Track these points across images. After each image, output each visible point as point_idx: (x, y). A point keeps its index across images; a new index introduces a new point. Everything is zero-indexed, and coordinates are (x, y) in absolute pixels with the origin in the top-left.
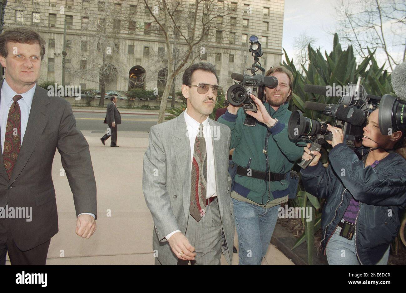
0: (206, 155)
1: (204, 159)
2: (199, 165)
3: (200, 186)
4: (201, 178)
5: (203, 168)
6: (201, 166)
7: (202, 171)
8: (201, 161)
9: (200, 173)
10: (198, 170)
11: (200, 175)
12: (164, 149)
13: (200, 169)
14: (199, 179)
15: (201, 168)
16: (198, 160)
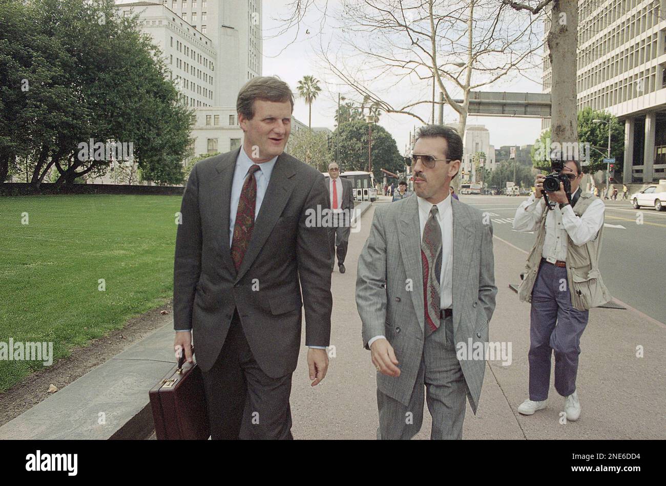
0: (442, 248)
1: (438, 254)
2: (430, 260)
3: (429, 289)
4: (431, 278)
5: (434, 265)
6: (433, 262)
7: (433, 271)
8: (433, 256)
9: (430, 272)
10: (428, 267)
11: (429, 274)
12: (385, 234)
13: (430, 266)
14: (429, 280)
15: (432, 266)
16: (428, 253)
